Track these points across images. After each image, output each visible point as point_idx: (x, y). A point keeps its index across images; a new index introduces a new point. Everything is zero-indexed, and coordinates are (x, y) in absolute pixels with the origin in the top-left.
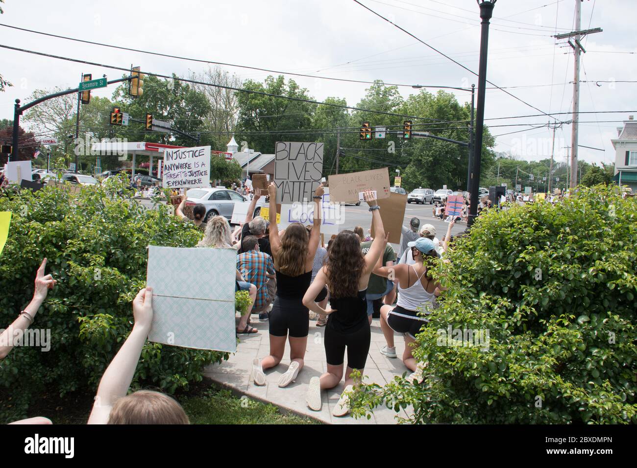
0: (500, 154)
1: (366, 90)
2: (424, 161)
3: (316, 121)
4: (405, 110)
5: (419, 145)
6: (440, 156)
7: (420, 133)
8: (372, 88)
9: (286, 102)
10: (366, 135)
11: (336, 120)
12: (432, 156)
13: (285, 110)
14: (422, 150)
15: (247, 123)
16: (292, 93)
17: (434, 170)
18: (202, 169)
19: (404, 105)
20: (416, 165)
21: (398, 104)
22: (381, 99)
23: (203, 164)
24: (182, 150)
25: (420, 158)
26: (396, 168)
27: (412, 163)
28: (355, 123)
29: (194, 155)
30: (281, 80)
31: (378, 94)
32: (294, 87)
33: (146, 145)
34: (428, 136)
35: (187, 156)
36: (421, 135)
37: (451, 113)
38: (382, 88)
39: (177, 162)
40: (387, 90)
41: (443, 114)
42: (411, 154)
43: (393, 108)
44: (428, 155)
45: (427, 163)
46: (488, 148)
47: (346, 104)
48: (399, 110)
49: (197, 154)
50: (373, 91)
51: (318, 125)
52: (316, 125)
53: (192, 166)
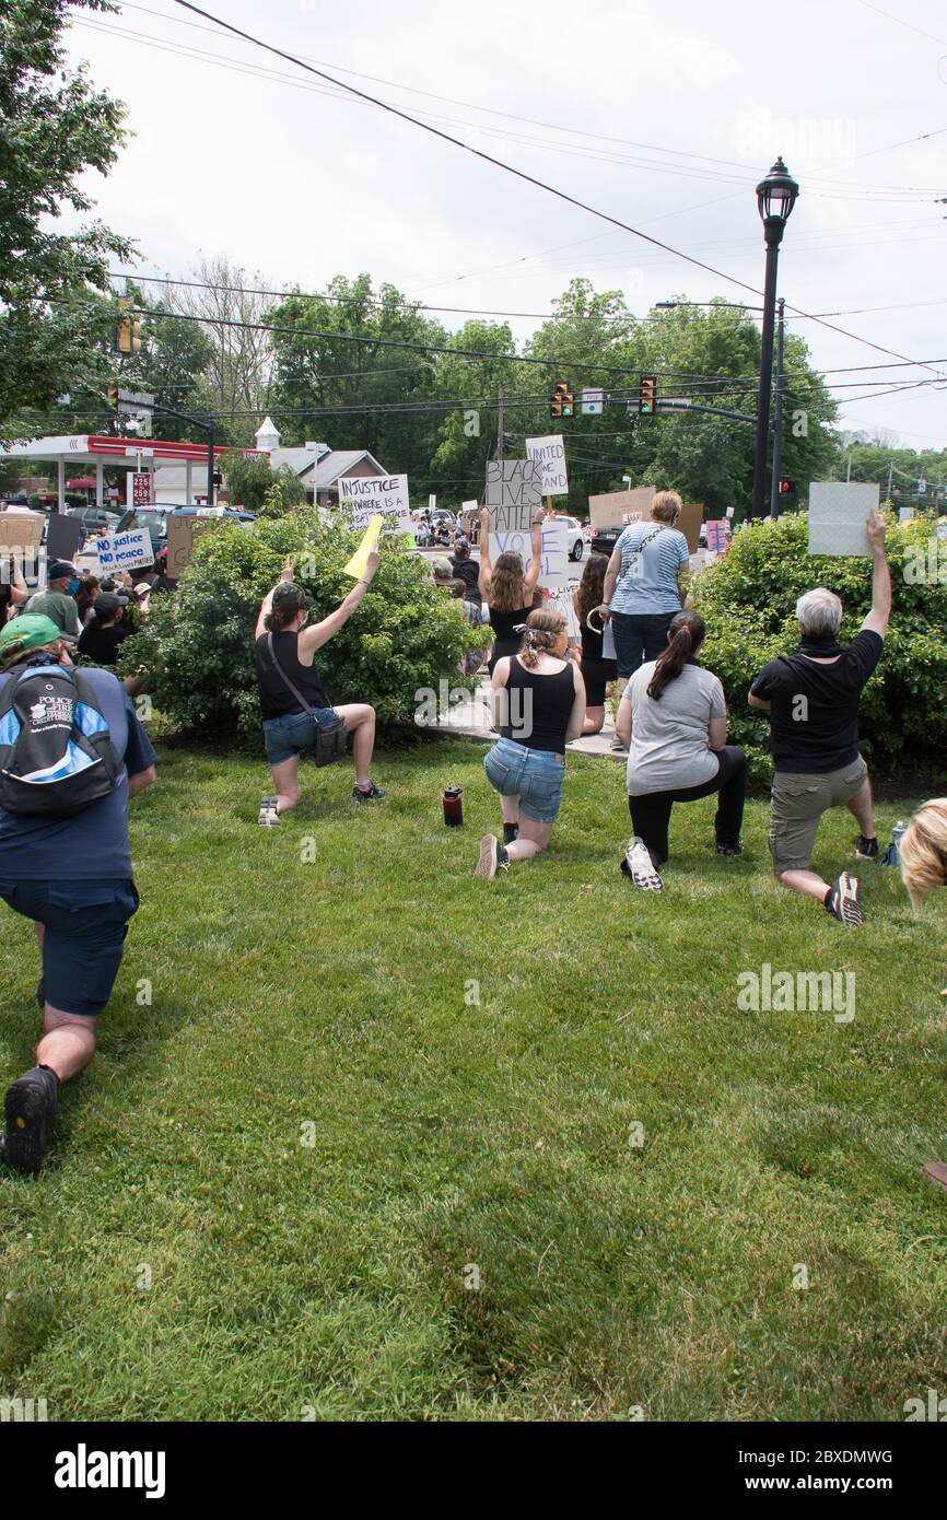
0: (855, 434)
1: (553, 301)
2: (683, 456)
3: (446, 373)
4: (640, 346)
5: (673, 421)
6: (718, 446)
7: (673, 401)
8: (567, 297)
9: (377, 334)
10: (563, 408)
11: (489, 370)
12: (702, 445)
13: (375, 351)
14: (678, 433)
15: (293, 382)
16: (389, 314)
17: (706, 474)
18: (399, 508)
19: (637, 334)
20: (665, 465)
21: (624, 332)
22: (586, 322)
23: (399, 501)
24: (363, 480)
25: (674, 449)
26: (624, 472)
27: (657, 461)
28: (532, 376)
29: (382, 487)
30: (364, 283)
31: (580, 310)
32: (393, 299)
33: (90, 442)
34: (690, 407)
35: (372, 490)
36: (676, 406)
37: (741, 348)
38: (589, 297)
39: (358, 498)
40: (600, 301)
41: (724, 352)
42: (654, 442)
43: (614, 341)
44: (692, 444)
45: (690, 460)
46: (824, 424)
47: (509, 334)
48: (627, 344)
49: (387, 486)
50: (569, 304)
51: (451, 382)
52: (445, 383)
53: (382, 504)
